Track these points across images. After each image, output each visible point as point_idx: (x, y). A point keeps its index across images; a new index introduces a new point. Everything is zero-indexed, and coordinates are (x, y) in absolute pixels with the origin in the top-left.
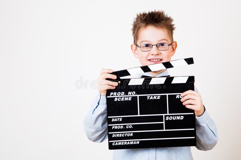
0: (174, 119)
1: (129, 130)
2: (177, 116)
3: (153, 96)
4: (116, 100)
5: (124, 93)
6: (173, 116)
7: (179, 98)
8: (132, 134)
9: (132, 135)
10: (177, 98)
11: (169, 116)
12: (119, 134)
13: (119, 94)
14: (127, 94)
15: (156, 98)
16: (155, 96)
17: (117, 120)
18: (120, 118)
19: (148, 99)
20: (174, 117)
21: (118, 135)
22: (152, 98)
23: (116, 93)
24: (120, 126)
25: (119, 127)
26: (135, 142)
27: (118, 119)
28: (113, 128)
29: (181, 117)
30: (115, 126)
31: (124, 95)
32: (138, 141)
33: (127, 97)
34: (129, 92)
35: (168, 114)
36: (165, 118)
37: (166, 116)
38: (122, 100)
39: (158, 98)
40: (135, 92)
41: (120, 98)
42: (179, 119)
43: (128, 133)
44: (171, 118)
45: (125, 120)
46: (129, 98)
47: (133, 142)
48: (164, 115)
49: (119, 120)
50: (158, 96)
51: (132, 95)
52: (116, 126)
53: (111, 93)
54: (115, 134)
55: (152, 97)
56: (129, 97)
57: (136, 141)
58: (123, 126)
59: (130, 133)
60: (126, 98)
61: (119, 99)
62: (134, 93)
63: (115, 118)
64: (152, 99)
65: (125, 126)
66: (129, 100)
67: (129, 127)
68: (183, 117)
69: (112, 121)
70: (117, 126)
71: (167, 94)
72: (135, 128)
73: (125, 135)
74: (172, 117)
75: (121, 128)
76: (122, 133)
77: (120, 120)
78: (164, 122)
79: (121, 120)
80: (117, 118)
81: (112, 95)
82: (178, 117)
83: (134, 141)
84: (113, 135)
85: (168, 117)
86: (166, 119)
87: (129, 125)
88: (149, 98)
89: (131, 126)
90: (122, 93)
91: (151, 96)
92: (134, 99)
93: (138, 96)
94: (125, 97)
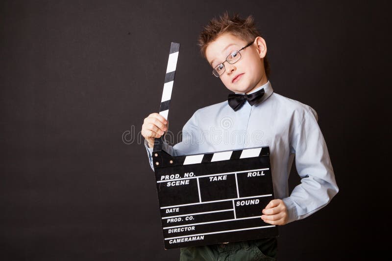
0: (247, 204)
1: (190, 222)
2: (250, 199)
3: (217, 177)
4: (169, 185)
5: (178, 175)
6: (245, 200)
7: (251, 176)
8: (194, 227)
9: (193, 228)
10: (248, 176)
11: (240, 201)
12: (177, 228)
13: (172, 177)
14: (183, 176)
15: (221, 179)
16: (220, 176)
17: (173, 210)
18: (176, 208)
19: (211, 180)
20: (247, 201)
21: (175, 231)
22: (215, 179)
23: (168, 176)
24: (178, 218)
25: (176, 220)
26: (198, 237)
27: (174, 209)
28: (168, 221)
29: (256, 200)
30: (170, 219)
31: (179, 178)
32: (202, 236)
33: (183, 180)
34: (185, 174)
35: (239, 198)
36: (236, 204)
37: (236, 201)
38: (177, 185)
39: (224, 179)
40: (193, 173)
41: (175, 182)
42: (253, 203)
43: (188, 227)
44: (243, 203)
45: (183, 211)
46: (186, 181)
47: (195, 237)
48: (233, 200)
49: (175, 210)
50: (223, 175)
51: (189, 177)
53: (162, 177)
54: (172, 229)
55: (216, 177)
56: (185, 180)
57: (200, 236)
58: (181, 219)
59: (191, 226)
60: (182, 181)
61: (174, 184)
62: (191, 174)
63: (169, 209)
64: (216, 180)
65: (183, 218)
66: (186, 183)
68: (258, 200)
69: (167, 212)
71: (236, 173)
72: (197, 219)
73: (185, 229)
74: (244, 202)
75: (179, 221)
76: (181, 228)
77: (177, 211)
78: (234, 209)
79: (177, 210)
80: (172, 208)
81: (164, 179)
82: (252, 201)
83: (197, 236)
84: (169, 230)
85: (239, 202)
86: (237, 205)
87: (189, 216)
88: (213, 179)
89: (192, 217)
90: (176, 175)
91: (214, 177)
92: (193, 182)
93: (198, 178)
94: (180, 180)
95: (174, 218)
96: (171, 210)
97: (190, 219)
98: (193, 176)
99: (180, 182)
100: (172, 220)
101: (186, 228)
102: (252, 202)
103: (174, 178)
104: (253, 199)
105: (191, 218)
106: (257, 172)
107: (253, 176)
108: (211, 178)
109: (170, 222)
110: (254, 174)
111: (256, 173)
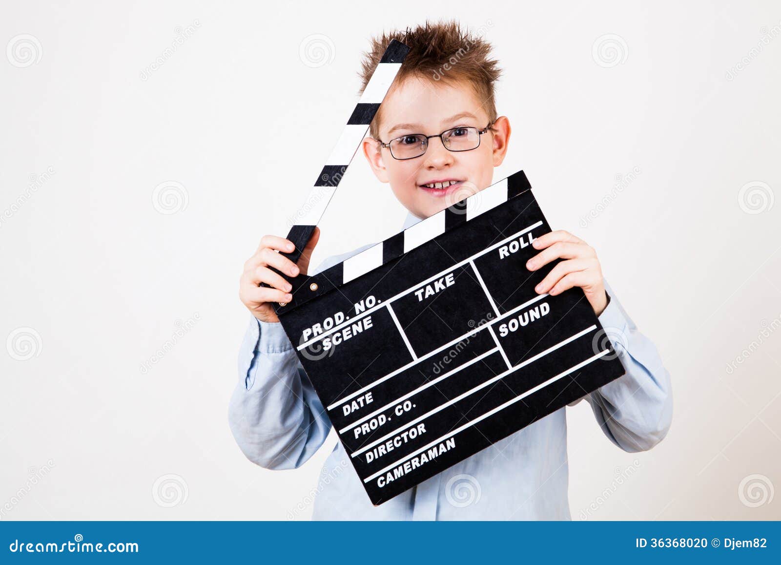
0: (523, 324)
1: (408, 417)
2: (527, 309)
3: (432, 284)
4: (327, 345)
5: (341, 314)
6: (515, 316)
7: (507, 254)
8: (423, 425)
9: (422, 429)
10: (502, 257)
11: (506, 321)
12: (384, 443)
13: (328, 324)
14: (352, 314)
15: (443, 287)
16: (438, 280)
17: (359, 404)
18: (364, 394)
19: (421, 299)
20: (520, 317)
21: (382, 450)
22: (430, 291)
23: (318, 325)
24: (376, 417)
25: (374, 424)
26: (442, 446)
27: (360, 400)
28: (357, 433)
29: (542, 306)
30: (360, 426)
31: (345, 320)
32: (449, 439)
33: (356, 323)
34: (357, 306)
35: (500, 317)
36: (498, 333)
37: (496, 327)
38: (346, 338)
39: (449, 284)
40: (372, 298)
41: (339, 335)
42: (538, 317)
43: (408, 430)
44: (513, 325)
45: (383, 395)
46: (365, 321)
47: (435, 449)
48: (488, 325)
49: (364, 401)
50: (444, 276)
51: (367, 309)
52: (363, 426)
53: (305, 332)
54: (372, 450)
55: (429, 288)
56: (361, 320)
57: (444, 442)
58: (383, 416)
59: (415, 426)
60: (354, 326)
61: (337, 339)
62: (371, 302)
63: (349, 403)
64: (433, 293)
65: (390, 413)
66: (366, 327)
67: (402, 409)
68: (546, 305)
69: (346, 414)
70: (367, 425)
71: (470, 260)
72: (423, 403)
73: (402, 439)
74: (514, 321)
75: (381, 424)
76: (393, 438)
77: (368, 402)
78: (499, 348)
79: (369, 399)
80: (355, 399)
81: (311, 337)
82: (531, 312)
83: (438, 446)
84: (367, 455)
85: (505, 325)
86: (502, 335)
87: (402, 403)
88: (423, 294)
89: (409, 403)
90: (336, 316)
91: (424, 287)
92: (380, 317)
93: (387, 303)
94: (350, 325)
95: (368, 421)
96: (354, 403)
97: (407, 410)
98: (377, 304)
99: (351, 330)
100: (366, 429)
101: (404, 435)
102: (535, 314)
103: (335, 325)
104: (532, 307)
105: (408, 407)
106: (517, 239)
107: (513, 251)
108: (419, 294)
109: (361, 435)
110: (514, 247)
111: (516, 243)
